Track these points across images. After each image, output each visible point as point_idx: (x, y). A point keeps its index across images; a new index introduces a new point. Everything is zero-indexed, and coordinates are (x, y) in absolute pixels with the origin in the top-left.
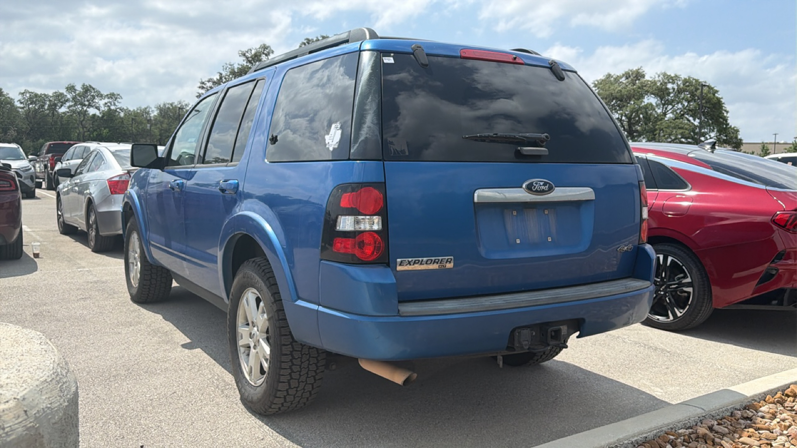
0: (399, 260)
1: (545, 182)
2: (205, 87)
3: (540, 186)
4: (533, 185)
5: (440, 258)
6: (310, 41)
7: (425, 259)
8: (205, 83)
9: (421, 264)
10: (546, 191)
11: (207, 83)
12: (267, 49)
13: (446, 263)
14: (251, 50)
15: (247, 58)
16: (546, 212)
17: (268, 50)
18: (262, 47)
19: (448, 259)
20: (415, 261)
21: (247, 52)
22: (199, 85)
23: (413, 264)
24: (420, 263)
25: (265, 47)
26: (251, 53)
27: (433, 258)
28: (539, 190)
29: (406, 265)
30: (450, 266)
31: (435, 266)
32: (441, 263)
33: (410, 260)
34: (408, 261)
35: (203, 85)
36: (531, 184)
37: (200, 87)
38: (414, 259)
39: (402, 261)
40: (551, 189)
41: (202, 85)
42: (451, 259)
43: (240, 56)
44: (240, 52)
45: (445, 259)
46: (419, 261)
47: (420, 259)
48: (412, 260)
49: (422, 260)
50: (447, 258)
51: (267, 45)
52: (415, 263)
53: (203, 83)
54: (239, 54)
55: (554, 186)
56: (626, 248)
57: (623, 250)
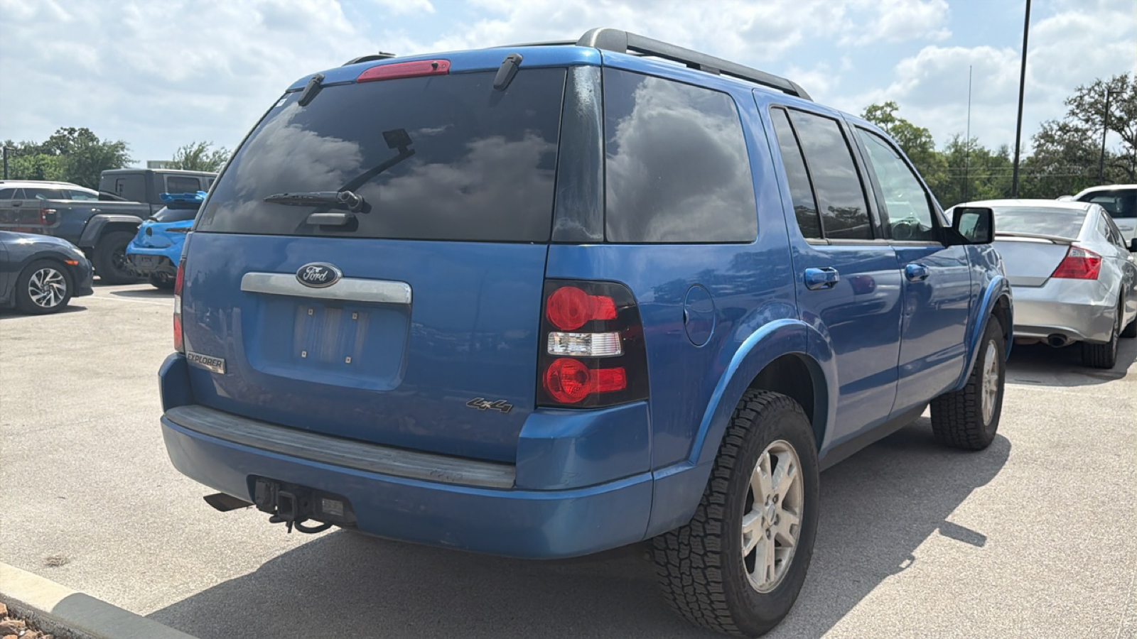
1: (324, 267)
3: (316, 273)
4: (306, 271)
5: (213, 359)
7: (203, 357)
9: (200, 362)
10: (322, 282)
13: (217, 365)
19: (219, 362)
20: (196, 357)
23: (195, 360)
24: (199, 360)
27: (208, 358)
28: (311, 279)
29: (192, 360)
30: (220, 370)
31: (210, 368)
32: (213, 364)
33: (194, 354)
34: (193, 356)
38: (196, 354)
39: (189, 354)
40: (331, 278)
42: (221, 362)
45: (216, 360)
46: (199, 357)
49: (201, 358)
50: (218, 359)
55: (339, 274)
56: (487, 404)
57: (480, 407)
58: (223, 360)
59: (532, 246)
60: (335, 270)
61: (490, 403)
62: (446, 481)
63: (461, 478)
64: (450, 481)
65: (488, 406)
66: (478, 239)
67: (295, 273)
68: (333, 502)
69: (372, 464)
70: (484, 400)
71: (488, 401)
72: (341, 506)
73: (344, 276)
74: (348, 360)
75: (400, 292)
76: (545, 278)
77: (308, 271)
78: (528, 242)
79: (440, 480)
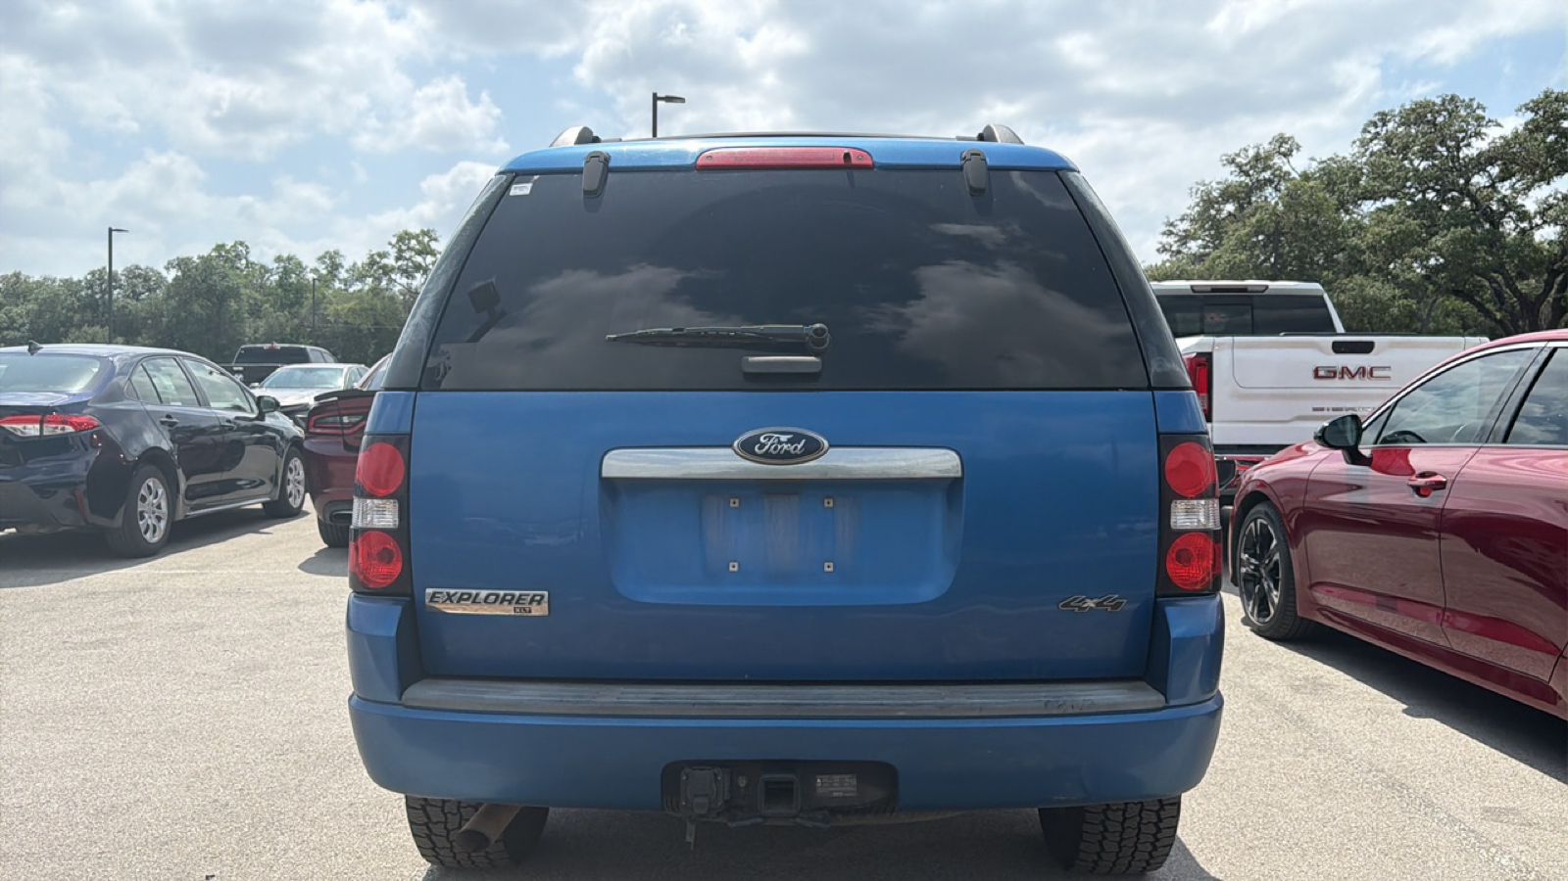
0: (429, 591)
1: (795, 434)
2: (1175, 231)
3: (780, 442)
4: (759, 442)
5: (517, 593)
6: (1386, 115)
7: (484, 593)
8: (1175, 223)
9: (474, 602)
10: (796, 456)
11: (1178, 223)
12: (1286, 143)
13: (530, 603)
14: (1246, 150)
15: (1240, 166)
16: (829, 504)
17: (1288, 146)
18: (1277, 141)
19: (535, 596)
20: (462, 594)
21: (1238, 155)
22: (1164, 228)
23: (458, 602)
24: (471, 599)
25: (1282, 140)
26: (1248, 156)
27: (502, 593)
28: (774, 453)
29: (444, 602)
30: (539, 610)
31: (507, 610)
32: (517, 603)
33: (452, 591)
34: (448, 594)
35: (1171, 228)
36: (755, 440)
37: (1164, 233)
38: (460, 591)
39: (434, 593)
40: (813, 449)
41: (1168, 228)
42: (542, 597)
43: (1224, 165)
44: (1224, 158)
45: (528, 595)
46: (470, 595)
47: (474, 592)
48: (456, 593)
49: (477, 595)
50: (532, 593)
51: (1287, 135)
52: (460, 599)
53: (1172, 225)
54: (1222, 161)
55: (826, 443)
56: (1091, 603)
57: (1080, 608)
58: (546, 593)
59: (1121, 393)
60: (821, 439)
61: (1095, 600)
62: (1070, 711)
63: (1093, 704)
64: (1077, 711)
65: (1093, 605)
66: (1056, 386)
67: (730, 446)
68: (837, 778)
69: (942, 707)
70: (1087, 598)
71: (1092, 599)
72: (854, 782)
73: (831, 446)
74: (829, 568)
75: (940, 462)
76: (1158, 434)
77: (762, 439)
78: (1116, 389)
79: (1061, 712)
